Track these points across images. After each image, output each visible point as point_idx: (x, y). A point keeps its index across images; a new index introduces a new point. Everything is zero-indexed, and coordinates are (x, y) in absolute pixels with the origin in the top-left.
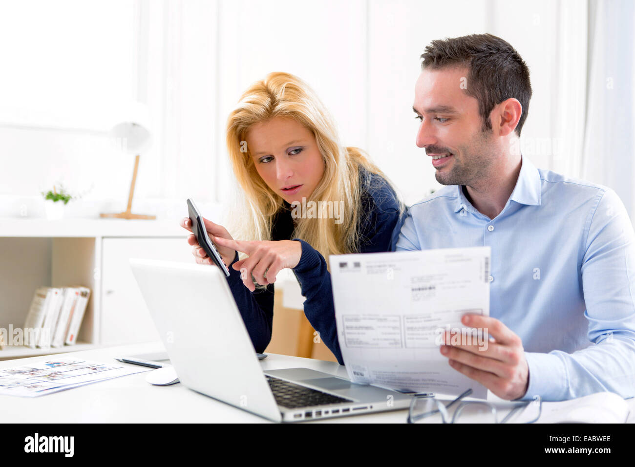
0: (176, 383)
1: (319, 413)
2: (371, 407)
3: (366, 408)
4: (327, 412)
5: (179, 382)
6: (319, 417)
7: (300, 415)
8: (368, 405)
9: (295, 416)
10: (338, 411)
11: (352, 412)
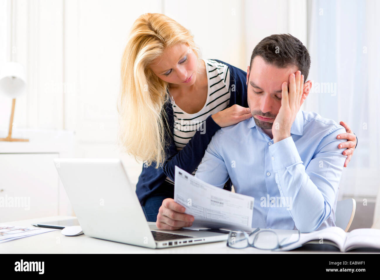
0: (82, 234)
1: (176, 243)
2: (204, 240)
3: (201, 240)
4: (180, 243)
5: (83, 234)
6: (176, 245)
7: (166, 244)
8: (202, 239)
9: (163, 244)
10: (186, 242)
11: (194, 242)
